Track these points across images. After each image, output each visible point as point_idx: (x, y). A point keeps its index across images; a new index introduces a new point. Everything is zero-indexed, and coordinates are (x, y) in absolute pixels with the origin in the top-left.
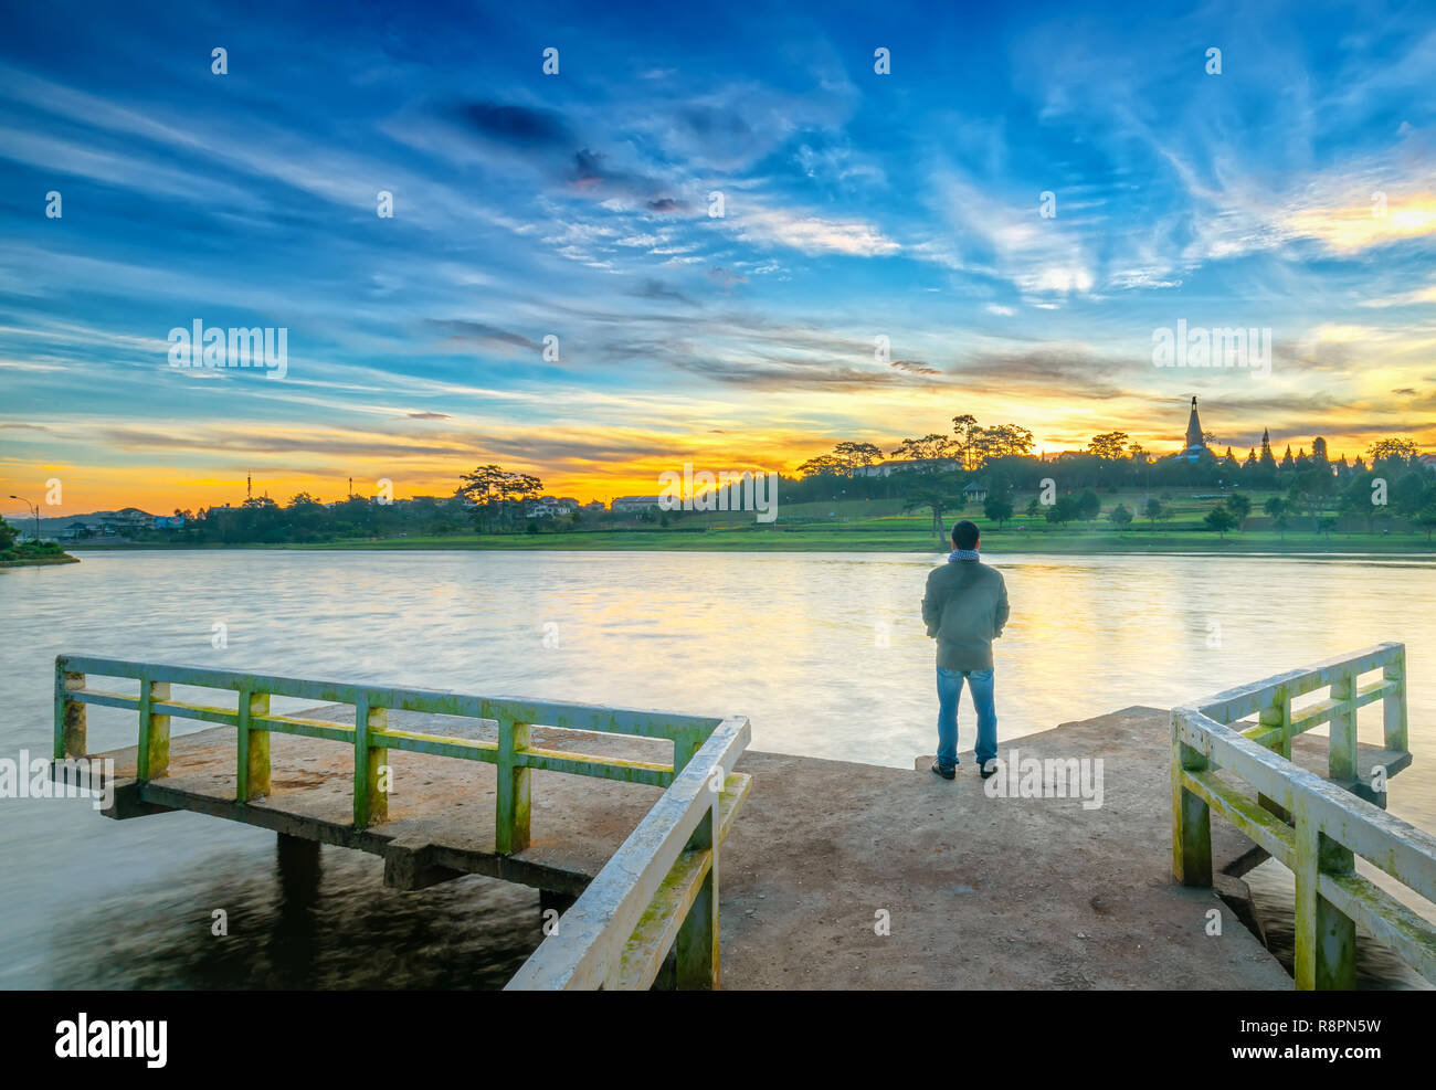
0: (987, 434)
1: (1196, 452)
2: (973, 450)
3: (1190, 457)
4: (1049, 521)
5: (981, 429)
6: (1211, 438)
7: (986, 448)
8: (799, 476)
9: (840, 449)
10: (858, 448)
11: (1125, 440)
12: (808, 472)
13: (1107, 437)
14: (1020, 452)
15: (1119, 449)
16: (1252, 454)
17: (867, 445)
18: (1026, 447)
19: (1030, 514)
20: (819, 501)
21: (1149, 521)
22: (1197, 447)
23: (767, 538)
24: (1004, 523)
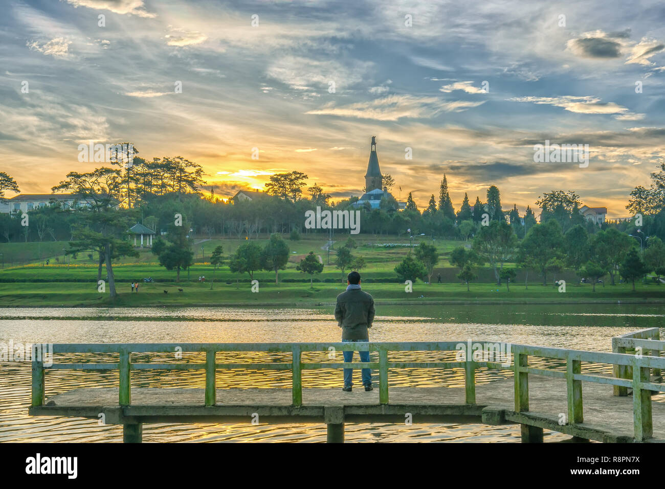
0: (150, 166)
1: (377, 197)
2: (132, 185)
3: (372, 202)
4: (234, 270)
5: (142, 161)
6: (391, 182)
7: (148, 184)
11: (304, 181)
13: (285, 177)
15: (298, 190)
16: (432, 201)
18: (196, 185)
19: (214, 263)
21: (339, 271)
24: (183, 273)
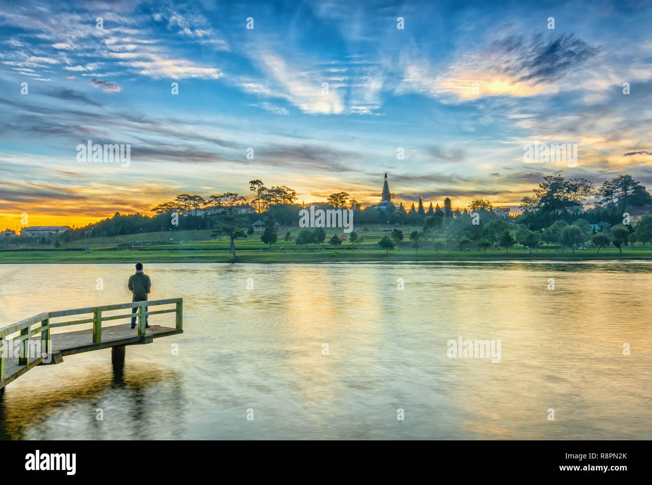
0: (269, 191)
1: (385, 204)
2: (261, 201)
3: (381, 207)
4: (297, 244)
5: (266, 189)
6: (394, 196)
7: (269, 200)
8: (152, 214)
9: (179, 198)
10: (190, 198)
11: (347, 197)
12: (159, 212)
13: (337, 195)
14: (289, 202)
15: (344, 202)
16: (413, 206)
17: (197, 197)
18: (293, 200)
19: (286, 240)
20: (164, 230)
21: (352, 243)
22: (386, 201)
23: (127, 254)
24: (273, 245)
